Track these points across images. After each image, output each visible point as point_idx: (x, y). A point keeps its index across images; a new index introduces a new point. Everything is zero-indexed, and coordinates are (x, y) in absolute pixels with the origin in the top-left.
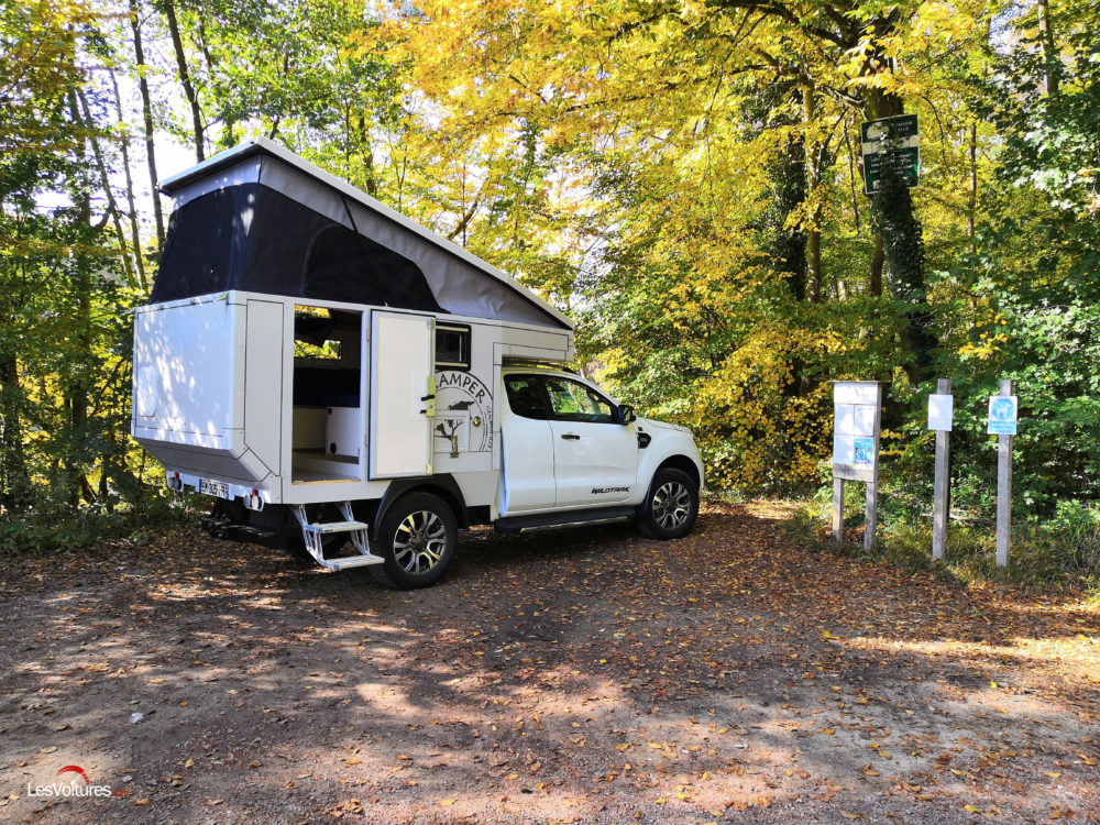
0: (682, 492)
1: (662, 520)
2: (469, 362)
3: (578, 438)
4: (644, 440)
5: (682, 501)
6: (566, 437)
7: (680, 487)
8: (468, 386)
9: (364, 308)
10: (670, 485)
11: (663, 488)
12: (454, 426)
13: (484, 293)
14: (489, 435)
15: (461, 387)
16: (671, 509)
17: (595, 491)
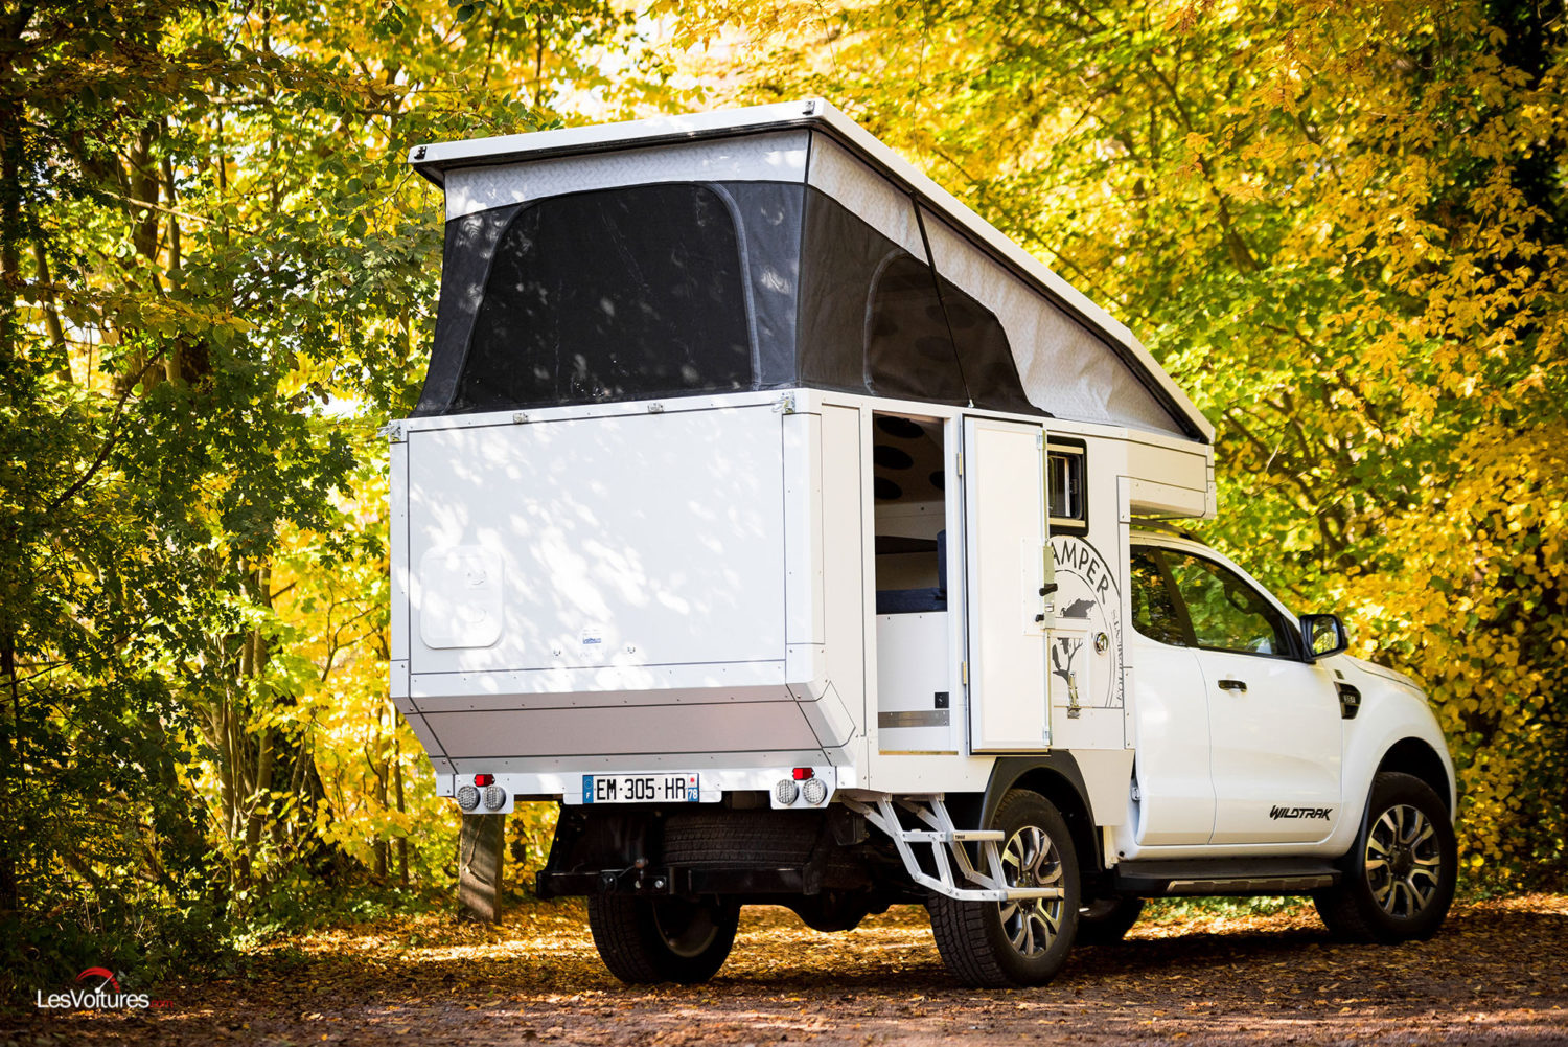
0: (1423, 829)
1: (1386, 894)
2: (1085, 517)
3: (1242, 686)
4: (1350, 701)
5: (1423, 852)
6: (1226, 685)
7: (1419, 817)
8: (1085, 567)
9: (950, 413)
10: (1398, 809)
11: (1385, 817)
12: (1071, 650)
13: (1087, 369)
14: (1118, 671)
15: (1076, 570)
16: (1402, 870)
17: (1276, 813)
